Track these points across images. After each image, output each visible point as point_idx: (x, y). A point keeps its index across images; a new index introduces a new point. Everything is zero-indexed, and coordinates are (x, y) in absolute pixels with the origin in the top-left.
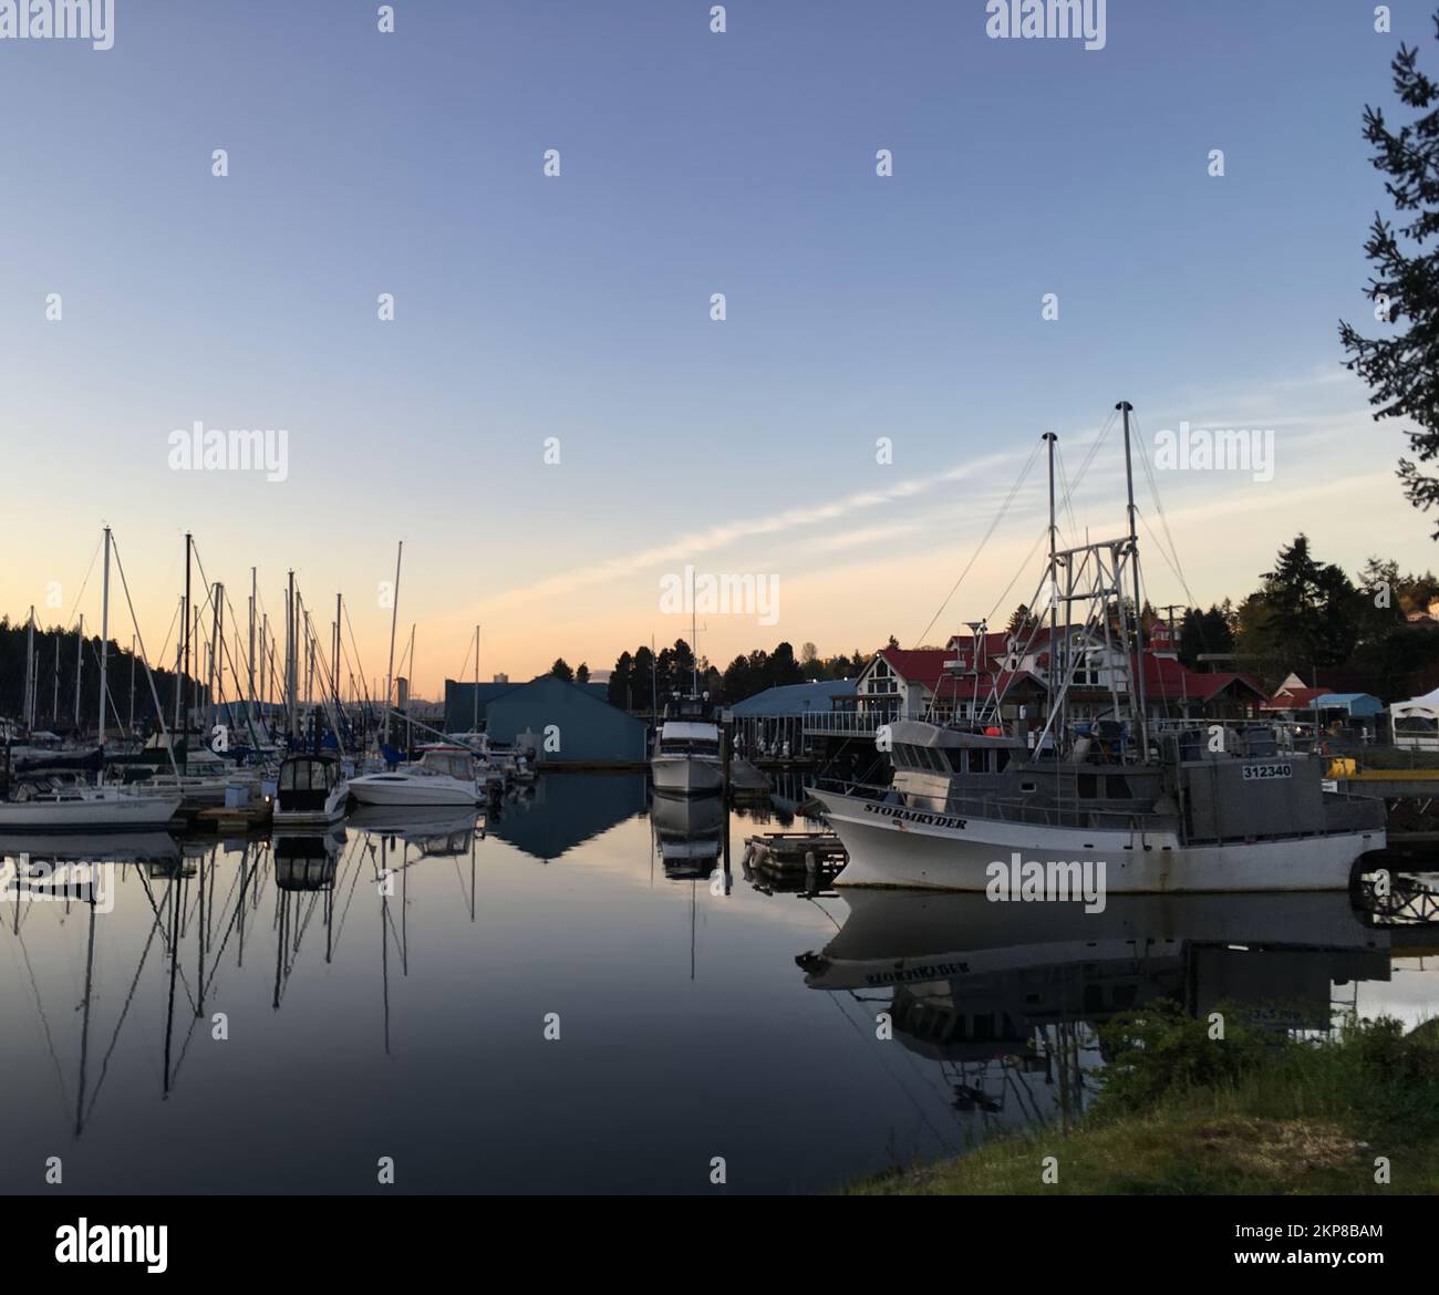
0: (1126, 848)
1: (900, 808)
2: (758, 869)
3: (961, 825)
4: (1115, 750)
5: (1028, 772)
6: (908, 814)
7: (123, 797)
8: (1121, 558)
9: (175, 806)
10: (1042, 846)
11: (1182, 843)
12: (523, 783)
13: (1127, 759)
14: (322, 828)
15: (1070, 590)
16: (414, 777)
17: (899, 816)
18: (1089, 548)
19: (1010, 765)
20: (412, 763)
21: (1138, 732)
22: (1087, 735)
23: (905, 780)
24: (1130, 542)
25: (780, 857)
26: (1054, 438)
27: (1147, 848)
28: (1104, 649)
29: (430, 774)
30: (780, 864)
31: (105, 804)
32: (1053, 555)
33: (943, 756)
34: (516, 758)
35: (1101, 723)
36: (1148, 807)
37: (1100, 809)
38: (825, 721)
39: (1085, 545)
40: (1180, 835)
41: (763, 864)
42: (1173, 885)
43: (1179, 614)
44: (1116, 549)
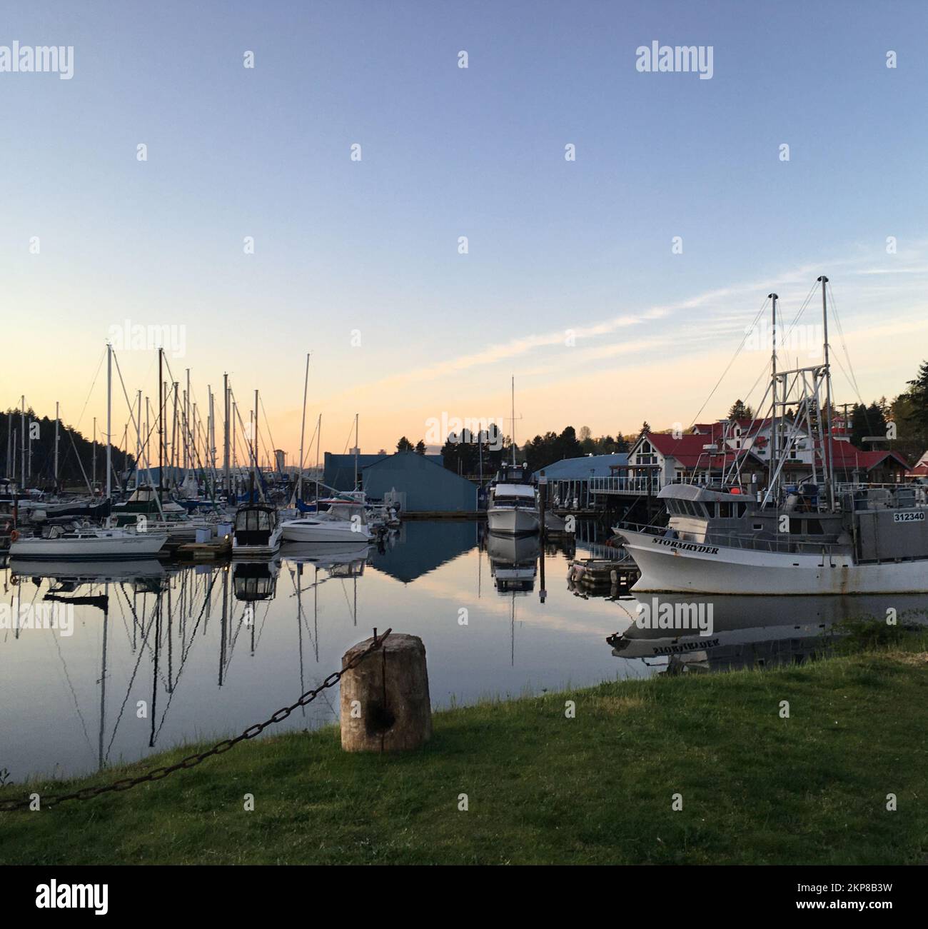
0: (819, 566)
1: (675, 540)
2: (579, 582)
3: (715, 552)
4: (813, 503)
5: (758, 517)
6: (681, 544)
7: (126, 536)
8: (819, 378)
9: (163, 542)
10: (766, 565)
11: (855, 563)
12: (393, 527)
13: (821, 509)
14: (267, 557)
15: (785, 398)
16: (324, 522)
17: (675, 546)
18: (798, 371)
19: (746, 512)
20: (320, 512)
21: (828, 491)
22: (795, 493)
23: (677, 523)
24: (825, 368)
25: (594, 574)
26: (776, 297)
27: (833, 566)
28: (807, 437)
29: (334, 520)
30: (593, 579)
31: (112, 540)
32: (774, 375)
33: (703, 507)
34: (388, 509)
35: (805, 486)
36: (834, 540)
37: (803, 541)
38: (606, 483)
39: (795, 369)
40: (854, 558)
41: (582, 579)
42: (849, 589)
43: (850, 409)
44: (816, 372)
